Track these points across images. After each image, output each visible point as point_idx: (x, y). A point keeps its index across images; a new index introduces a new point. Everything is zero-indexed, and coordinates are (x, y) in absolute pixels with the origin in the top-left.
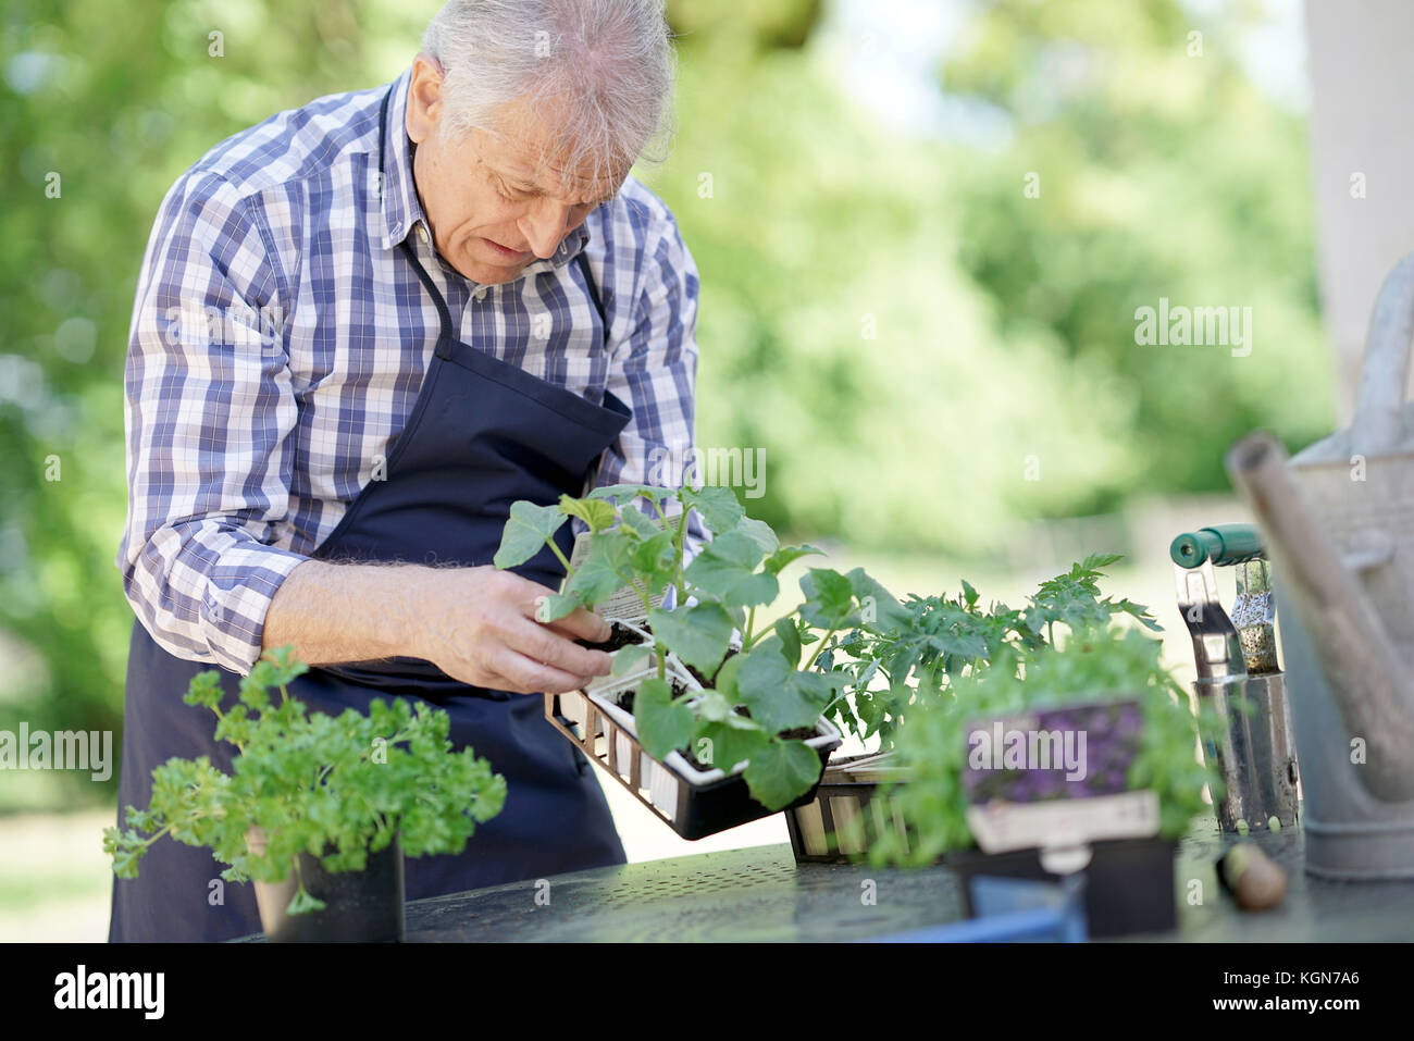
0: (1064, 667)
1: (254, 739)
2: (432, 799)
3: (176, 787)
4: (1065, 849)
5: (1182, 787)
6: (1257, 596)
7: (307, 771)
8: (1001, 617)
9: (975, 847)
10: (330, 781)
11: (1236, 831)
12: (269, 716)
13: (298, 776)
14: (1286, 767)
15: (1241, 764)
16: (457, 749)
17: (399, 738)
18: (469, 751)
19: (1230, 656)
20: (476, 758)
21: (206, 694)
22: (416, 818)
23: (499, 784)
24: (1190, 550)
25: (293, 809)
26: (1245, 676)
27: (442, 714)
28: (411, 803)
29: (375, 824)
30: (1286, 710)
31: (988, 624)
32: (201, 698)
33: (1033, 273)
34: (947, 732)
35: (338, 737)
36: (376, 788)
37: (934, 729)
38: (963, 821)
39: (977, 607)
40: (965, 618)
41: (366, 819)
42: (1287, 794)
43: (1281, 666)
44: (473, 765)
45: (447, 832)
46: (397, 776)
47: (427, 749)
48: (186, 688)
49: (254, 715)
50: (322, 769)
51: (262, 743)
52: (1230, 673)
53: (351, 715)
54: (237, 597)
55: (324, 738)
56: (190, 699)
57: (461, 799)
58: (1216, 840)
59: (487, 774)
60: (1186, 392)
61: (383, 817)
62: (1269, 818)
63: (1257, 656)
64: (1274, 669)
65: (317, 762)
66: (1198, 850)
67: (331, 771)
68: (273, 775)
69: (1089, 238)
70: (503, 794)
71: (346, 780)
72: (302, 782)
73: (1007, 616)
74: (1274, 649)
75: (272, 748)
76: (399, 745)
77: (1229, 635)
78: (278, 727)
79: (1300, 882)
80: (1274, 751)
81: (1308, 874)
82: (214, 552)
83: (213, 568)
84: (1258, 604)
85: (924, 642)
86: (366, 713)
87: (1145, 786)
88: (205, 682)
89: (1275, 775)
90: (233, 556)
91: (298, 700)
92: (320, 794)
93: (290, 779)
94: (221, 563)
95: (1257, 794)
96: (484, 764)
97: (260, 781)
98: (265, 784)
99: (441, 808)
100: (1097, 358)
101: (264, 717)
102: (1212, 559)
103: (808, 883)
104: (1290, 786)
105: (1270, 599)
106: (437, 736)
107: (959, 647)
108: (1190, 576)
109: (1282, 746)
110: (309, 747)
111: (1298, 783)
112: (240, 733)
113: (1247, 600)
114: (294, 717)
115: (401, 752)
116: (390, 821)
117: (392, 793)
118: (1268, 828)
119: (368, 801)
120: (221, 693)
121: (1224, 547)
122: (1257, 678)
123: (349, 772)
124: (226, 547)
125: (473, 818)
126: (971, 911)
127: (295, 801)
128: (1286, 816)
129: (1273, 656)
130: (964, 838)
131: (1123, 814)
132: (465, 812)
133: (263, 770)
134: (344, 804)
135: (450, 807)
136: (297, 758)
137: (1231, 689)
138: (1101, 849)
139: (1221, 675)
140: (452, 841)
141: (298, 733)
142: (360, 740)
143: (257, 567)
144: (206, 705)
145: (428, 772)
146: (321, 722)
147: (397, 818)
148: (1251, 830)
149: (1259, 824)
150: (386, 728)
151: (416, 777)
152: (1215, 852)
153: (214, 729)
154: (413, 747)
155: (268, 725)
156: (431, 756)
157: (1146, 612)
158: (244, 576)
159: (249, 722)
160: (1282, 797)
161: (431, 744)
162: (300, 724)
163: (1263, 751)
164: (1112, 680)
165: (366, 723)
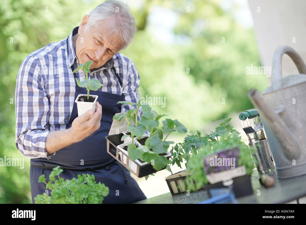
0: (221, 143)
1: (54, 188)
2: (94, 193)
3: (40, 200)
4: (228, 181)
5: (250, 164)
6: (259, 124)
7: (67, 192)
8: (206, 137)
9: (209, 183)
10: (72, 194)
11: (262, 173)
12: (57, 182)
13: (65, 193)
14: (271, 158)
15: (261, 159)
16: (97, 183)
17: (85, 182)
18: (100, 183)
19: (255, 137)
20: (102, 183)
21: (42, 180)
22: (91, 198)
23: (107, 188)
24: (243, 116)
25: (65, 201)
26: (259, 141)
27: (93, 175)
28: (90, 195)
29: (83, 201)
30: (269, 146)
31: (203, 139)
32: (42, 181)
33: (200, 70)
34: (199, 161)
35: (72, 184)
36: (82, 193)
37: (196, 161)
38: (205, 178)
39: (201, 136)
40: (199, 138)
41: (81, 200)
42: (272, 164)
43: (266, 137)
44: (101, 185)
45: (98, 200)
46: (86, 190)
47: (91, 184)
48: (38, 179)
49: (53, 182)
50: (70, 191)
51: (56, 188)
52: (256, 141)
53: (74, 179)
54: (38, 144)
55: (69, 185)
56: (39, 181)
57: (99, 192)
58: (259, 176)
59: (104, 186)
60: (237, 90)
61: (84, 199)
62: (269, 170)
63: (261, 136)
64: (265, 139)
65: (68, 190)
66: (255, 178)
67: (72, 191)
68: (60, 194)
69: (211, 60)
70: (108, 190)
71: (75, 192)
72: (66, 195)
73: (207, 136)
74: (264, 134)
75: (58, 189)
76: (85, 184)
77: (254, 133)
78: (59, 184)
79: (277, 180)
80: (267, 155)
81: (279, 179)
82: (31, 136)
83: (32, 140)
84: (259, 126)
85: (191, 145)
86: (77, 178)
87: (242, 165)
88: (42, 177)
89: (268, 160)
90: (35, 136)
91: (62, 178)
92: (70, 197)
93: (63, 195)
94: (33, 138)
95: (266, 165)
96: (103, 184)
97: (57, 196)
98: (58, 196)
99: (96, 195)
100: (217, 86)
101: (55, 182)
102: (248, 118)
103: (175, 199)
104: (272, 162)
105: (261, 124)
106: (93, 181)
107: (198, 144)
108: (244, 122)
109: (269, 154)
110: (66, 187)
111: (274, 161)
112: (51, 187)
113: (257, 125)
114: (62, 181)
115: (86, 185)
116: (86, 200)
117: (85, 194)
118: (269, 172)
119: (80, 196)
120: (46, 179)
121: (250, 115)
122: (261, 141)
123: (76, 191)
124: (33, 134)
125: (103, 196)
126: (210, 196)
127: (65, 199)
128: (272, 168)
129: (264, 136)
130: (206, 182)
131: (238, 171)
132: (101, 195)
133: (57, 193)
134: (76, 198)
135: (98, 195)
136: (64, 190)
137: (256, 144)
138: (235, 179)
139: (254, 141)
140: (99, 202)
141: (64, 184)
142: (77, 184)
143: (40, 137)
144: (43, 182)
145: (92, 188)
146: (68, 181)
147: (87, 199)
148: (265, 173)
149: (267, 171)
150: (82, 181)
151: (90, 190)
152: (259, 178)
153: (45, 187)
154: (88, 184)
155: (57, 184)
156: (92, 185)
157: (236, 131)
158: (38, 140)
159: (53, 184)
160: (271, 165)
161: (92, 182)
162: (63, 183)
163: (265, 156)
164: (231, 144)
165: (77, 180)
